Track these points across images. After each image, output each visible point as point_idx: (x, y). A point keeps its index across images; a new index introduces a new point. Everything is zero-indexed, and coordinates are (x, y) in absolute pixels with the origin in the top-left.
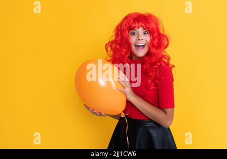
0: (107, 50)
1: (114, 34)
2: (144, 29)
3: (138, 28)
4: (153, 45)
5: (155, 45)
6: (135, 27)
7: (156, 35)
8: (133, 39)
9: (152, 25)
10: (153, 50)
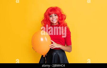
0: (42, 24)
1: (44, 16)
2: (55, 14)
3: (52, 14)
4: (60, 20)
5: (60, 19)
6: (51, 14)
7: (60, 15)
8: (51, 19)
9: (58, 12)
10: (60, 21)
